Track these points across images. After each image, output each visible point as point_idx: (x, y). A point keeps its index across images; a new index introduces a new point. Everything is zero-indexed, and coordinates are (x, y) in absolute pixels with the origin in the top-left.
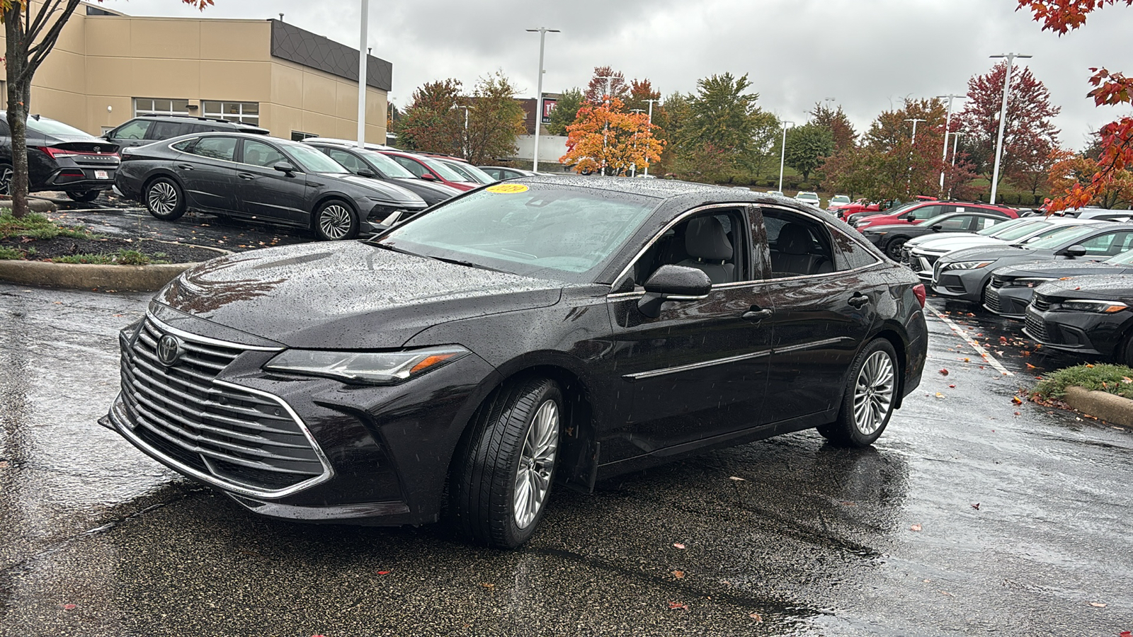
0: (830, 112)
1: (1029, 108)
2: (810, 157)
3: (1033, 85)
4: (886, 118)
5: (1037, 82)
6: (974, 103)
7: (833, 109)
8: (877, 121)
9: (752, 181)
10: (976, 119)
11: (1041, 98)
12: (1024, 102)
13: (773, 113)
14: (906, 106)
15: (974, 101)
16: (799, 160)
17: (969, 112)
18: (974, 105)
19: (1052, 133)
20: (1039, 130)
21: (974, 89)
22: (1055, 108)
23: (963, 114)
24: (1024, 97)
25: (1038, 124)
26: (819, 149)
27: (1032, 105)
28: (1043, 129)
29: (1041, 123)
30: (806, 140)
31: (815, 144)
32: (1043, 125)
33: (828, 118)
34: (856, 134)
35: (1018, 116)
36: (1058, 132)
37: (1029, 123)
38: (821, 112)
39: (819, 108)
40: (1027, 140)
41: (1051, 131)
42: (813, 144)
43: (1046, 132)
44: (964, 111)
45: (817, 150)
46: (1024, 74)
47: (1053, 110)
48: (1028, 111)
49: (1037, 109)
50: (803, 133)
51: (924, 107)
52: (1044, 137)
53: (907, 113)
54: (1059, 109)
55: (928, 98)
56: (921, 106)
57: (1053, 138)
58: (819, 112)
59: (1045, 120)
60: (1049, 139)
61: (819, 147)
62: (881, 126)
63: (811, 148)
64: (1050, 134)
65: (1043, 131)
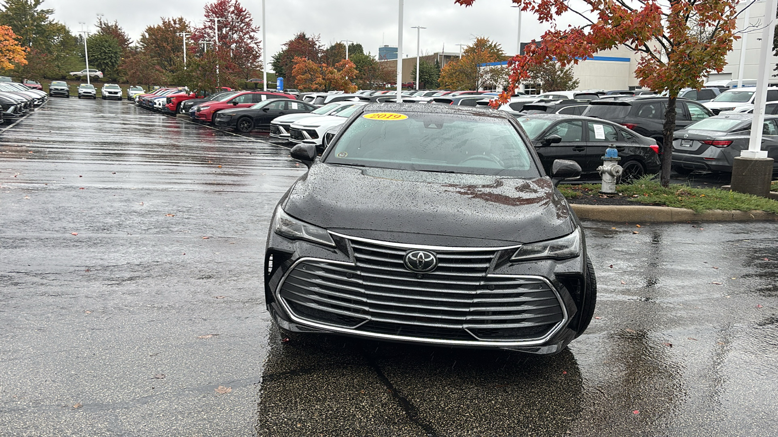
0: (110, 25)
1: (241, 26)
2: (105, 59)
3: (241, 11)
4: (150, 30)
5: (244, 10)
6: (209, 22)
7: (111, 23)
8: (145, 33)
9: (62, 76)
10: (211, 33)
11: (247, 20)
12: (238, 22)
13: (63, 24)
14: (162, 23)
15: (209, 20)
16: (97, 61)
17: (206, 28)
18: (208, 23)
19: (257, 43)
20: (249, 41)
21: (208, 12)
22: (257, 27)
23: (203, 29)
24: (237, 19)
25: (249, 37)
26: (110, 52)
27: (243, 24)
28: (251, 40)
29: (250, 36)
30: (99, 45)
31: (107, 49)
32: (251, 38)
33: (109, 29)
34: (131, 41)
35: (236, 32)
36: (260, 42)
37: (243, 36)
38: (103, 25)
39: (101, 22)
40: (243, 47)
41: (256, 41)
42: (106, 48)
43: (253, 42)
44: (203, 27)
45: (109, 53)
46: (235, 4)
47: (256, 28)
48: (241, 28)
49: (245, 27)
50: (97, 40)
51: (175, 23)
52: (252, 45)
53: (164, 27)
54: (259, 28)
55: (176, 17)
56: (172, 22)
57: (257, 46)
58: (101, 25)
59: (252, 34)
60: (255, 46)
61: (110, 50)
62: (147, 36)
63: (105, 52)
64: (256, 43)
65: (252, 41)
